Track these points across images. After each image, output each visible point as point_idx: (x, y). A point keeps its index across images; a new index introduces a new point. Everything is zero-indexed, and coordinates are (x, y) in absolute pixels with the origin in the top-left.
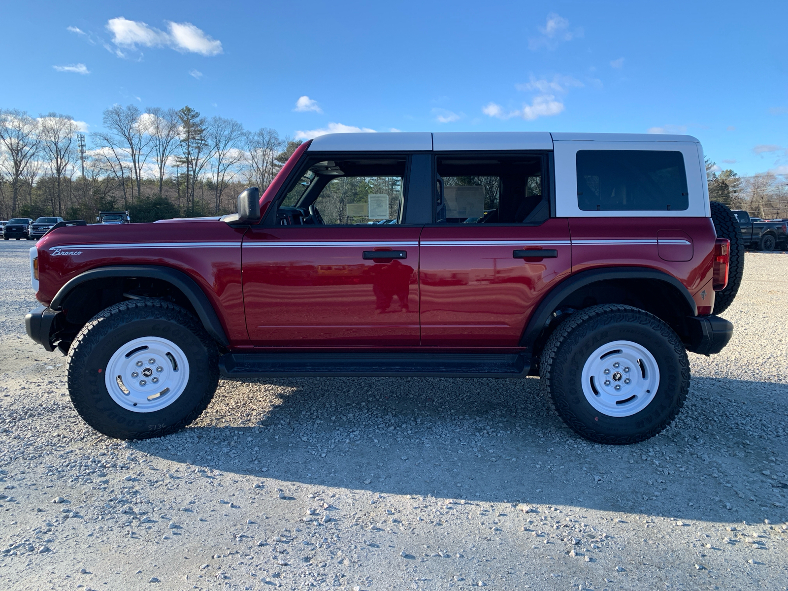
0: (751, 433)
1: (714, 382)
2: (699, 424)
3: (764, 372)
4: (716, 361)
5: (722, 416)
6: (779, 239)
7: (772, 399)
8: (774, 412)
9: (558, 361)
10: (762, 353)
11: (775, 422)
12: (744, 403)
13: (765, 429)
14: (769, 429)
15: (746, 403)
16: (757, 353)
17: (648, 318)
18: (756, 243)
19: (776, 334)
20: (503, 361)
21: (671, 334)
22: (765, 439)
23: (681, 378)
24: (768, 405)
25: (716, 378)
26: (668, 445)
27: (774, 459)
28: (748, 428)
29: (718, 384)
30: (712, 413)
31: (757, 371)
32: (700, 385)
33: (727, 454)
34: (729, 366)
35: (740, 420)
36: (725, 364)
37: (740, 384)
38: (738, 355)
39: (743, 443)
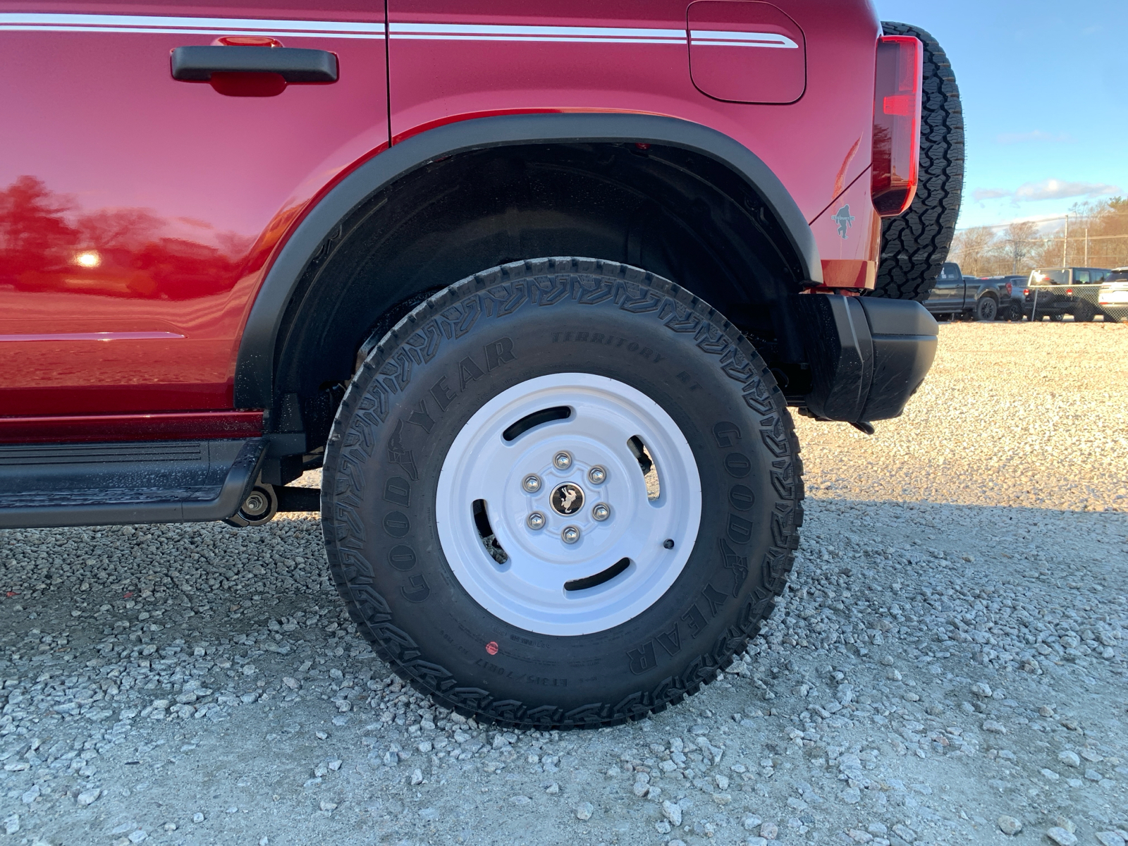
0: (993, 654)
1: (899, 510)
2: (849, 629)
3: (1005, 486)
4: (906, 467)
5: (913, 599)
6: (1002, 303)
7: (1033, 546)
8: (1044, 581)
9: (345, 451)
10: (996, 450)
11: (1053, 612)
12: (968, 560)
13: (1031, 638)
14: (1041, 637)
15: (972, 558)
16: (985, 450)
17: (652, 291)
18: (970, 310)
19: (1017, 419)
20: (194, 466)
21: (733, 346)
22: (1033, 671)
23: (770, 496)
24: (1024, 562)
25: (905, 502)
26: (745, 715)
27: (1076, 759)
28: (982, 635)
29: (908, 514)
30: (889, 594)
31: (991, 484)
32: (868, 518)
33: (926, 743)
34: (932, 476)
35: (960, 611)
36: (923, 473)
37: (956, 512)
38: (950, 456)
39: (976, 695)
